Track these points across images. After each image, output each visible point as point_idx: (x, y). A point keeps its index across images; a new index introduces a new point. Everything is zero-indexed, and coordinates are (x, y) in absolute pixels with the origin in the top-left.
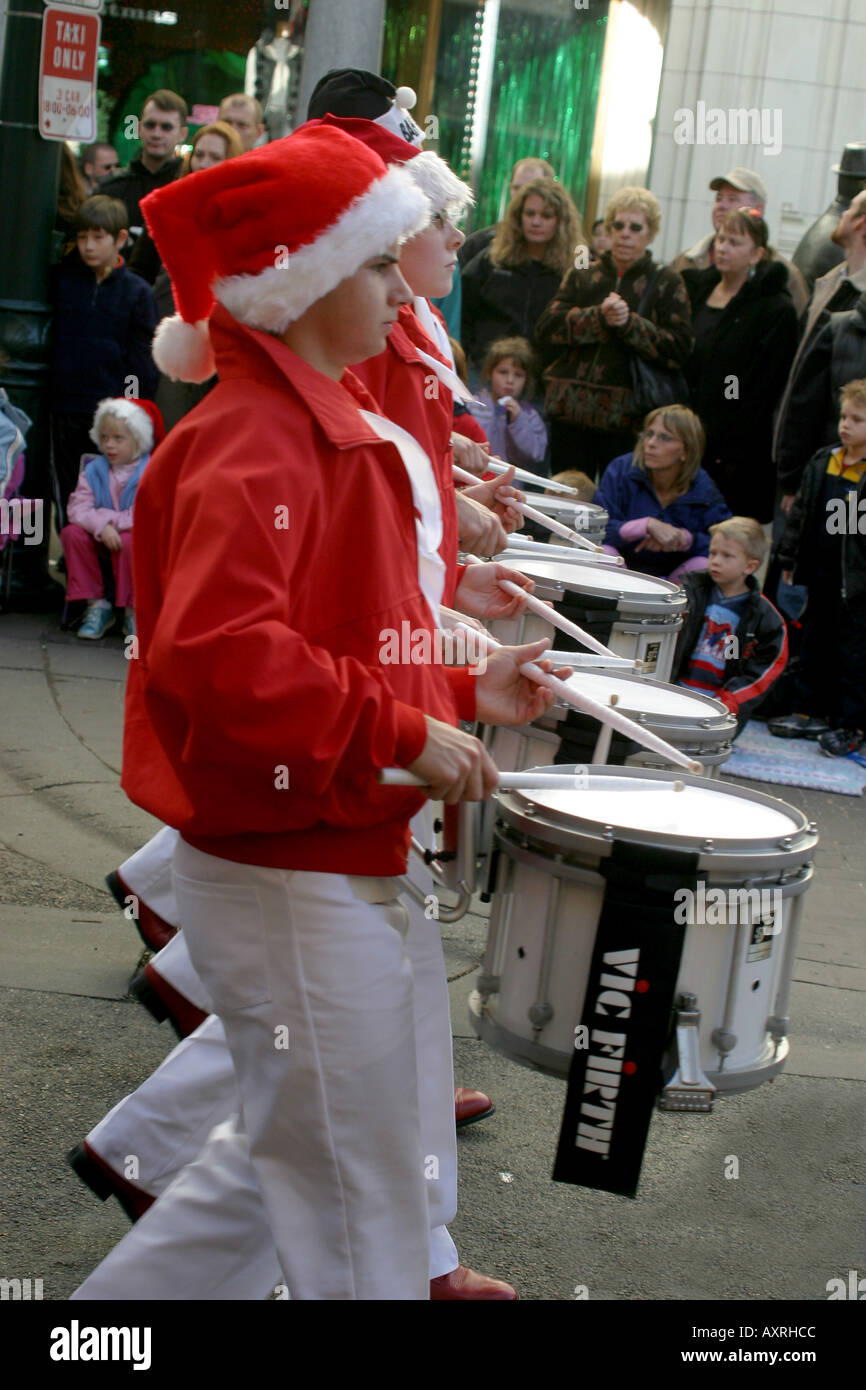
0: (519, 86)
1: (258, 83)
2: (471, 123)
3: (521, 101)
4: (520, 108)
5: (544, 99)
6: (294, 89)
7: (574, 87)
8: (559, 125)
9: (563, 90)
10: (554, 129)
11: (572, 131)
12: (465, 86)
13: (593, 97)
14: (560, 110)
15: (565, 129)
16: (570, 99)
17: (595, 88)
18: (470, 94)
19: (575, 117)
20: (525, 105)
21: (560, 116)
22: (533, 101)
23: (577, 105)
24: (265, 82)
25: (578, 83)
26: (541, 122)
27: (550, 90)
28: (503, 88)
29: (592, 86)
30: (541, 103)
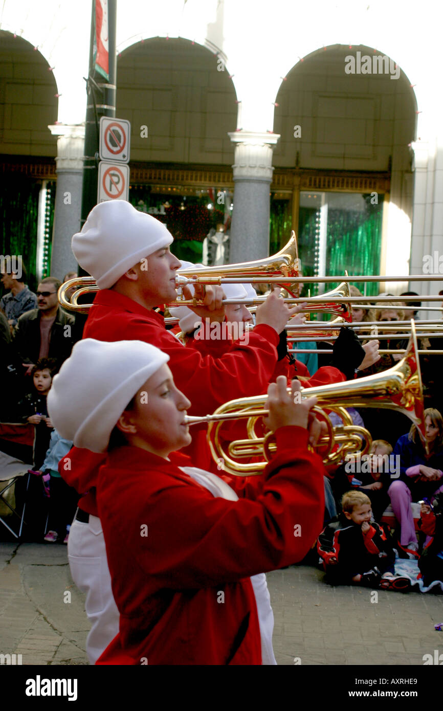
0: (340, 248)
1: (209, 255)
2: (317, 268)
3: (342, 255)
4: (342, 259)
5: (354, 254)
6: (227, 257)
7: (368, 246)
8: (362, 266)
9: (363, 248)
10: (360, 267)
11: (369, 269)
12: (313, 250)
13: (378, 252)
14: (362, 258)
15: (365, 268)
16: (367, 254)
17: (379, 246)
18: (316, 254)
19: (370, 262)
20: (344, 257)
21: (362, 262)
22: (348, 254)
23: (370, 255)
24: (213, 255)
25: (370, 244)
26: (353, 265)
27: (356, 248)
28: (333, 249)
29: (377, 245)
30: (352, 254)
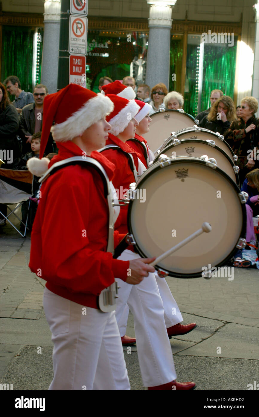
0: (211, 68)
1: (134, 72)
2: (198, 80)
3: (212, 73)
4: (212, 75)
5: (219, 72)
6: (144, 73)
7: (228, 67)
8: (224, 79)
9: (225, 68)
10: (223, 80)
11: (228, 81)
12: (195, 69)
13: (234, 71)
14: (224, 74)
15: (226, 80)
16: (227, 71)
17: (234, 67)
18: (197, 71)
19: (229, 76)
20: (213, 74)
21: (224, 76)
22: (216, 72)
23: (229, 72)
24: (136, 72)
25: (229, 66)
26: (219, 79)
27: (221, 68)
28: (207, 69)
29: (233, 67)
30: (218, 72)
